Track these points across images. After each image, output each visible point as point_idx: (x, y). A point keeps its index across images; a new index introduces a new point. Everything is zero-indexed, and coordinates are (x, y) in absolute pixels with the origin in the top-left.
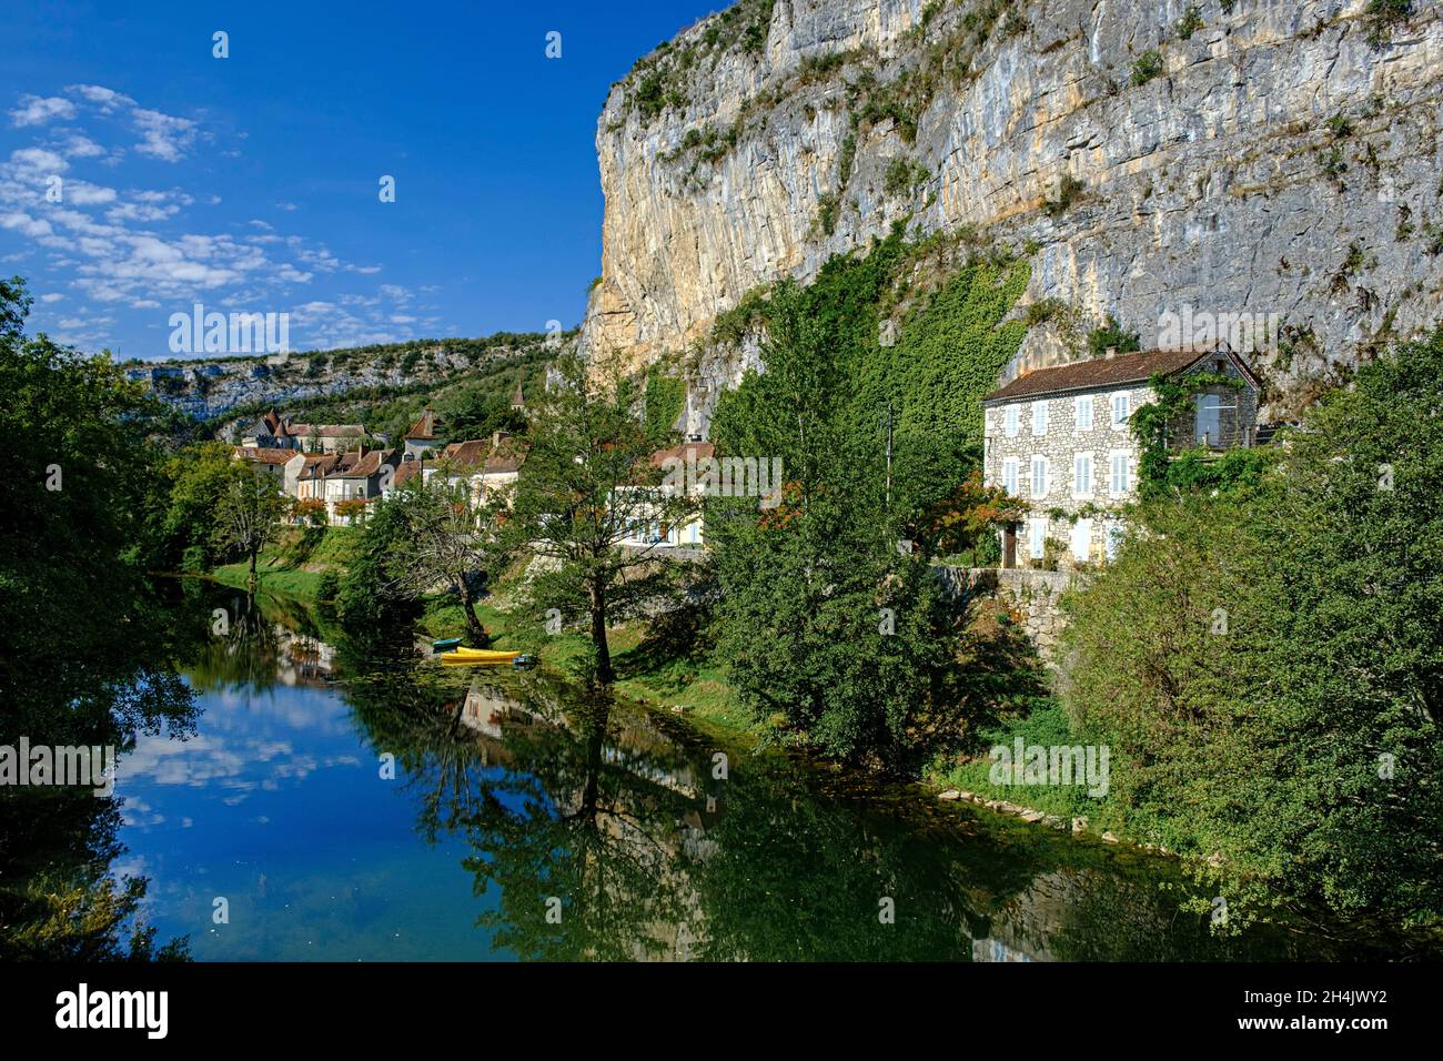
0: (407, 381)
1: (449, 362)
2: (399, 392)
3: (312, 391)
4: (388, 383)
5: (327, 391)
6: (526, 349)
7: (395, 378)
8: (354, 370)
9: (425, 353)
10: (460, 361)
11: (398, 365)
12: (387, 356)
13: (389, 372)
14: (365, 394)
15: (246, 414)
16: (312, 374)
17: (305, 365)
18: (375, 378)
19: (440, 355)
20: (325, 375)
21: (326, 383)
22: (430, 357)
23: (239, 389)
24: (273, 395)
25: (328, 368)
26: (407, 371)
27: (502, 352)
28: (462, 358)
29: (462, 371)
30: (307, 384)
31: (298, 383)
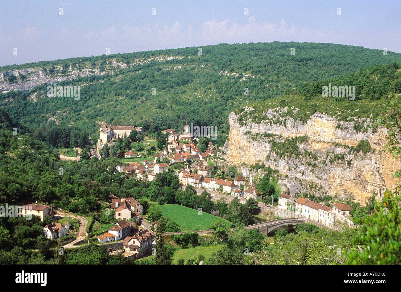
0: (102, 74)
1: (118, 65)
2: (99, 78)
3: (65, 79)
4: (95, 74)
5: (70, 78)
6: (150, 60)
7: (97, 72)
8: (80, 69)
9: (108, 62)
10: (122, 65)
11: (98, 67)
12: (92, 61)
13: (95, 70)
14: (86, 79)
15: (40, 89)
16: (64, 72)
17: (60, 68)
18: (89, 73)
19: (114, 63)
20: (69, 72)
21: (70, 75)
22: (110, 63)
23: (36, 79)
24: (50, 81)
25: (70, 69)
26: (102, 70)
27: (140, 61)
28: (124, 64)
29: (124, 69)
30: (63, 76)
31: (60, 76)
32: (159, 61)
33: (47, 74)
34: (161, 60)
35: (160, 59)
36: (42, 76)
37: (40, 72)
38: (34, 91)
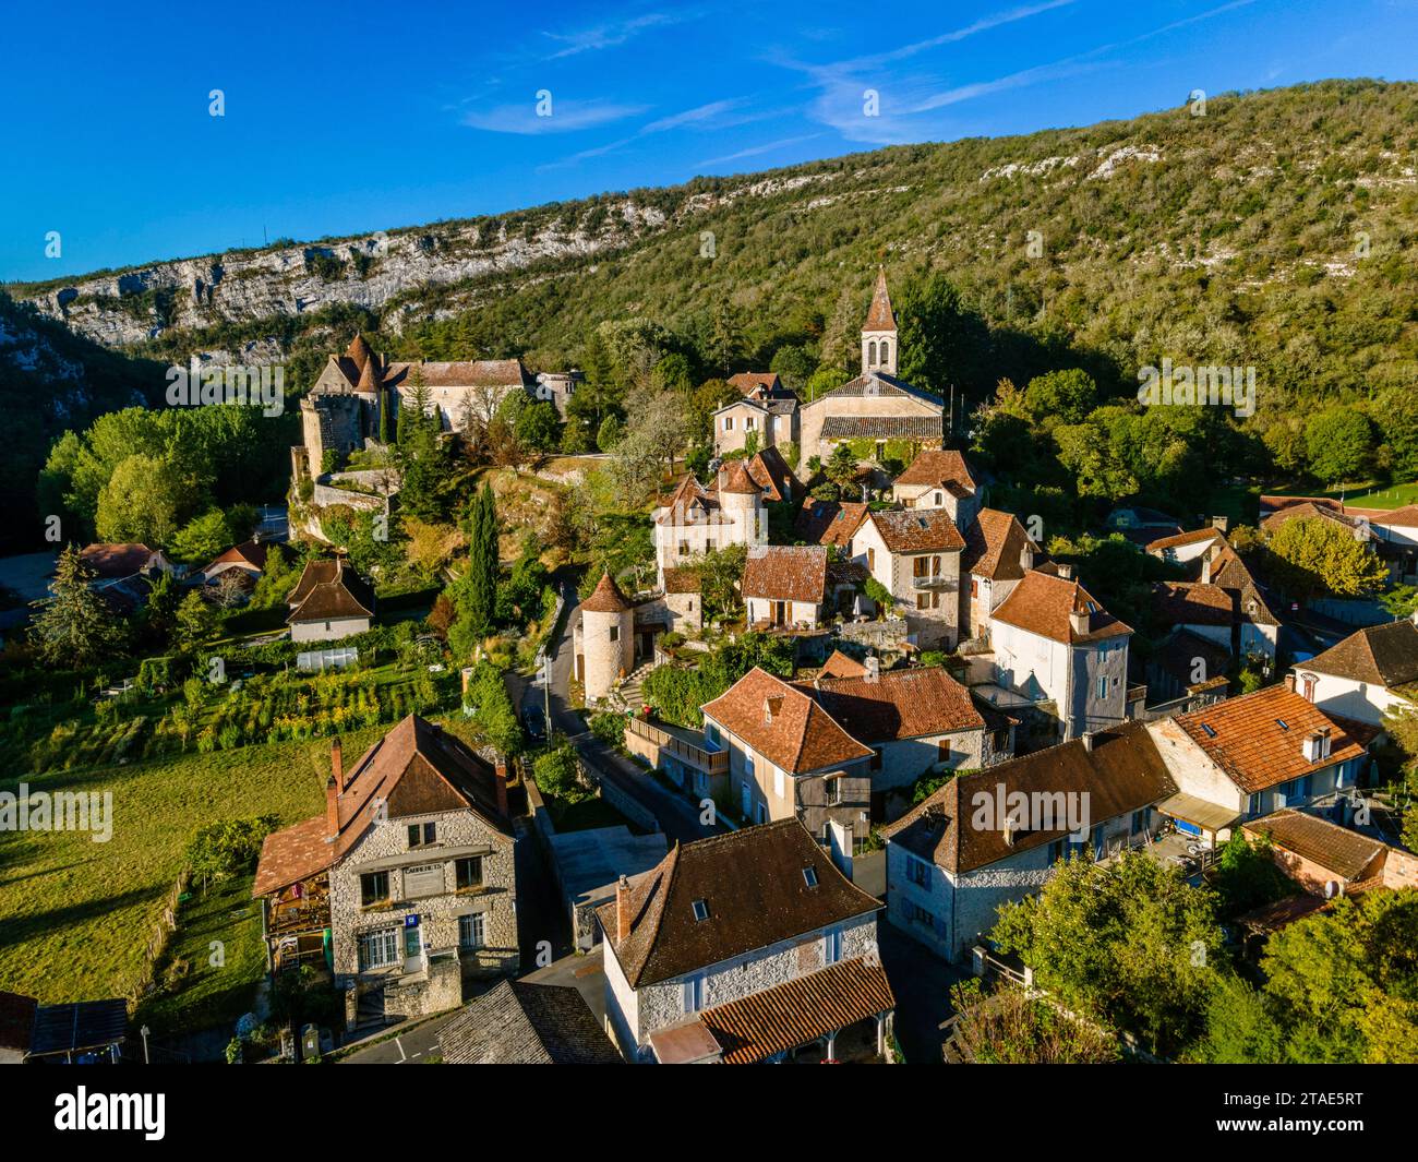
0: (593, 246)
1: (641, 218)
2: (584, 261)
3: (485, 265)
4: (571, 249)
5: (502, 264)
6: (733, 195)
7: (580, 244)
8: (530, 235)
9: (612, 209)
10: (653, 216)
11: (581, 226)
12: (570, 216)
13: (571, 237)
14: (546, 265)
15: (412, 296)
16: (483, 245)
17: (474, 234)
18: (556, 245)
19: (629, 210)
20: (498, 244)
21: (500, 254)
22: (618, 213)
23: (402, 267)
24: (441, 272)
25: (501, 235)
26: (592, 233)
27: (704, 201)
28: (656, 212)
29: (658, 228)
30: (478, 256)
31: (468, 257)
32: (760, 195)
33: (433, 253)
34: (767, 191)
35: (764, 189)
36: (419, 257)
37: (412, 247)
38: (396, 303)
